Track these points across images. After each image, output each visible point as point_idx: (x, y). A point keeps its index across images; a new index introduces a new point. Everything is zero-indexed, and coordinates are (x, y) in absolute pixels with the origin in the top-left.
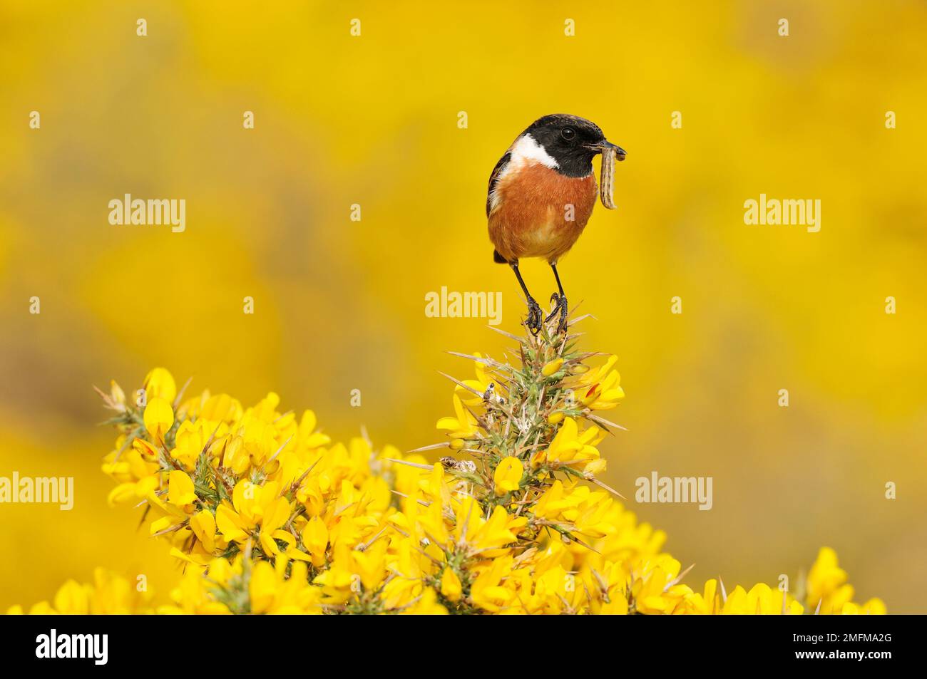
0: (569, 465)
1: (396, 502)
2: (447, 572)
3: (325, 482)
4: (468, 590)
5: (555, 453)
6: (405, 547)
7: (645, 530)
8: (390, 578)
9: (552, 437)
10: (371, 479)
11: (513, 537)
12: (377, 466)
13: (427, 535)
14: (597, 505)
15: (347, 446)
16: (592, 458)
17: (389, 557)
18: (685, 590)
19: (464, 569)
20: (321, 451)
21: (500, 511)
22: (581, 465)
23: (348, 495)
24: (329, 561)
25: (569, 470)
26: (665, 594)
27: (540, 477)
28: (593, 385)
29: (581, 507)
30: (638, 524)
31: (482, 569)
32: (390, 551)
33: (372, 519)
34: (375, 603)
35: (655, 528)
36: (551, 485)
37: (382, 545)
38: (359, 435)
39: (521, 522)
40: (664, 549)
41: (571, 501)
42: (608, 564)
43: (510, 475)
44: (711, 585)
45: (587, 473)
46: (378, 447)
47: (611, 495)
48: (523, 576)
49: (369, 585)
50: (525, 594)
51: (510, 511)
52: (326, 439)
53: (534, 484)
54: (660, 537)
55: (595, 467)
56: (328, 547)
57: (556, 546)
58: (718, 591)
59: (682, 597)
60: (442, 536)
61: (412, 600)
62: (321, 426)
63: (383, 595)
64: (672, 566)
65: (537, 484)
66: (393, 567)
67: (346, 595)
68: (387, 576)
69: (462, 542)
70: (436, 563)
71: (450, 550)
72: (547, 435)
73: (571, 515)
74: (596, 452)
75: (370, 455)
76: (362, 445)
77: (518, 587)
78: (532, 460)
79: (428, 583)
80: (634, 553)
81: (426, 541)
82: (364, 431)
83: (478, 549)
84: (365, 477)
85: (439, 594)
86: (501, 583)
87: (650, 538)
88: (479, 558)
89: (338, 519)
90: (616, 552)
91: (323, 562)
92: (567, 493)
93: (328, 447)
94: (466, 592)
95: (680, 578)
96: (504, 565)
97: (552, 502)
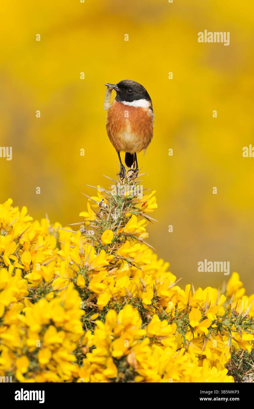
0: (133, 235)
1: (59, 246)
2: (80, 276)
3: (32, 236)
4: (88, 284)
5: (127, 229)
6: (64, 265)
7: (161, 261)
8: (56, 277)
9: (126, 222)
10: (49, 236)
11: (107, 263)
12: (52, 230)
13: (72, 261)
14: (143, 252)
15: (40, 222)
16: (143, 232)
17: (56, 268)
18: (177, 288)
19: (87, 275)
20: (29, 224)
21: (103, 252)
22: (138, 235)
23: (40, 242)
24: (31, 269)
25: (132, 237)
26: (169, 289)
27: (121, 239)
28: (145, 202)
29: (137, 252)
30: (158, 259)
31: (94, 276)
32: (56, 266)
33: (49, 252)
34: (49, 287)
35: (165, 261)
36: (125, 242)
37: (53, 263)
38: (45, 217)
39: (112, 257)
40: (168, 270)
41: (133, 249)
42: (146, 276)
43: (108, 237)
44: (188, 286)
45: (140, 238)
46: (52, 223)
47: (150, 248)
48: (111, 279)
49: (47, 280)
50: (111, 287)
51: (107, 252)
52: (31, 219)
53: (118, 242)
54: (167, 265)
55: (144, 236)
56: (31, 263)
57: (126, 267)
58: (191, 289)
59: (176, 291)
60: (78, 261)
61: (65, 287)
62: (29, 213)
63: (53, 284)
64: (172, 278)
65: (119, 241)
66: (57, 273)
67: (37, 284)
68: (55, 276)
69: (86, 264)
70: (75, 272)
71: (81, 267)
72: (124, 221)
73: (132, 255)
74: (145, 230)
75: (49, 226)
76: (46, 222)
77: (109, 284)
78: (118, 232)
79: (71, 280)
80: (156, 271)
81: (72, 263)
82: (47, 215)
83: (93, 267)
84: (47, 235)
85: (75, 285)
86: (102, 282)
87: (163, 265)
88: (93, 271)
89: (36, 252)
90: (149, 270)
91: (29, 269)
92: (131, 246)
93: (32, 222)
94: (87, 285)
95: (176, 283)
96: (104, 274)
97: (125, 249)
